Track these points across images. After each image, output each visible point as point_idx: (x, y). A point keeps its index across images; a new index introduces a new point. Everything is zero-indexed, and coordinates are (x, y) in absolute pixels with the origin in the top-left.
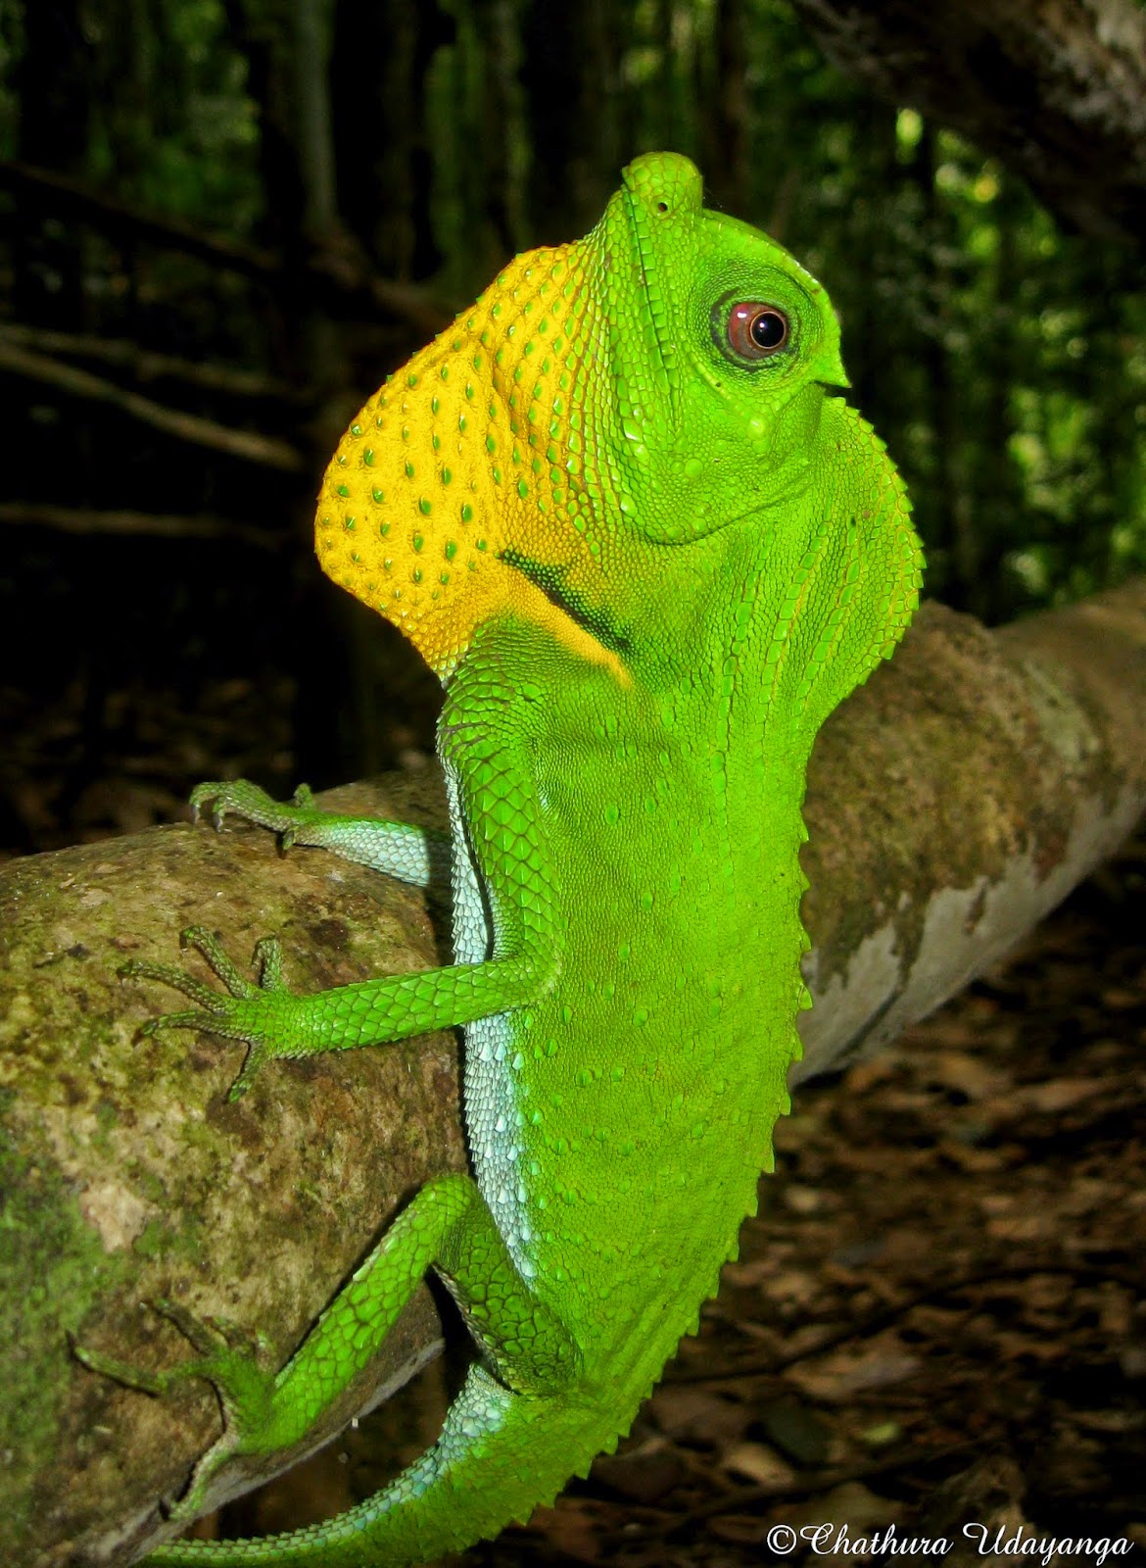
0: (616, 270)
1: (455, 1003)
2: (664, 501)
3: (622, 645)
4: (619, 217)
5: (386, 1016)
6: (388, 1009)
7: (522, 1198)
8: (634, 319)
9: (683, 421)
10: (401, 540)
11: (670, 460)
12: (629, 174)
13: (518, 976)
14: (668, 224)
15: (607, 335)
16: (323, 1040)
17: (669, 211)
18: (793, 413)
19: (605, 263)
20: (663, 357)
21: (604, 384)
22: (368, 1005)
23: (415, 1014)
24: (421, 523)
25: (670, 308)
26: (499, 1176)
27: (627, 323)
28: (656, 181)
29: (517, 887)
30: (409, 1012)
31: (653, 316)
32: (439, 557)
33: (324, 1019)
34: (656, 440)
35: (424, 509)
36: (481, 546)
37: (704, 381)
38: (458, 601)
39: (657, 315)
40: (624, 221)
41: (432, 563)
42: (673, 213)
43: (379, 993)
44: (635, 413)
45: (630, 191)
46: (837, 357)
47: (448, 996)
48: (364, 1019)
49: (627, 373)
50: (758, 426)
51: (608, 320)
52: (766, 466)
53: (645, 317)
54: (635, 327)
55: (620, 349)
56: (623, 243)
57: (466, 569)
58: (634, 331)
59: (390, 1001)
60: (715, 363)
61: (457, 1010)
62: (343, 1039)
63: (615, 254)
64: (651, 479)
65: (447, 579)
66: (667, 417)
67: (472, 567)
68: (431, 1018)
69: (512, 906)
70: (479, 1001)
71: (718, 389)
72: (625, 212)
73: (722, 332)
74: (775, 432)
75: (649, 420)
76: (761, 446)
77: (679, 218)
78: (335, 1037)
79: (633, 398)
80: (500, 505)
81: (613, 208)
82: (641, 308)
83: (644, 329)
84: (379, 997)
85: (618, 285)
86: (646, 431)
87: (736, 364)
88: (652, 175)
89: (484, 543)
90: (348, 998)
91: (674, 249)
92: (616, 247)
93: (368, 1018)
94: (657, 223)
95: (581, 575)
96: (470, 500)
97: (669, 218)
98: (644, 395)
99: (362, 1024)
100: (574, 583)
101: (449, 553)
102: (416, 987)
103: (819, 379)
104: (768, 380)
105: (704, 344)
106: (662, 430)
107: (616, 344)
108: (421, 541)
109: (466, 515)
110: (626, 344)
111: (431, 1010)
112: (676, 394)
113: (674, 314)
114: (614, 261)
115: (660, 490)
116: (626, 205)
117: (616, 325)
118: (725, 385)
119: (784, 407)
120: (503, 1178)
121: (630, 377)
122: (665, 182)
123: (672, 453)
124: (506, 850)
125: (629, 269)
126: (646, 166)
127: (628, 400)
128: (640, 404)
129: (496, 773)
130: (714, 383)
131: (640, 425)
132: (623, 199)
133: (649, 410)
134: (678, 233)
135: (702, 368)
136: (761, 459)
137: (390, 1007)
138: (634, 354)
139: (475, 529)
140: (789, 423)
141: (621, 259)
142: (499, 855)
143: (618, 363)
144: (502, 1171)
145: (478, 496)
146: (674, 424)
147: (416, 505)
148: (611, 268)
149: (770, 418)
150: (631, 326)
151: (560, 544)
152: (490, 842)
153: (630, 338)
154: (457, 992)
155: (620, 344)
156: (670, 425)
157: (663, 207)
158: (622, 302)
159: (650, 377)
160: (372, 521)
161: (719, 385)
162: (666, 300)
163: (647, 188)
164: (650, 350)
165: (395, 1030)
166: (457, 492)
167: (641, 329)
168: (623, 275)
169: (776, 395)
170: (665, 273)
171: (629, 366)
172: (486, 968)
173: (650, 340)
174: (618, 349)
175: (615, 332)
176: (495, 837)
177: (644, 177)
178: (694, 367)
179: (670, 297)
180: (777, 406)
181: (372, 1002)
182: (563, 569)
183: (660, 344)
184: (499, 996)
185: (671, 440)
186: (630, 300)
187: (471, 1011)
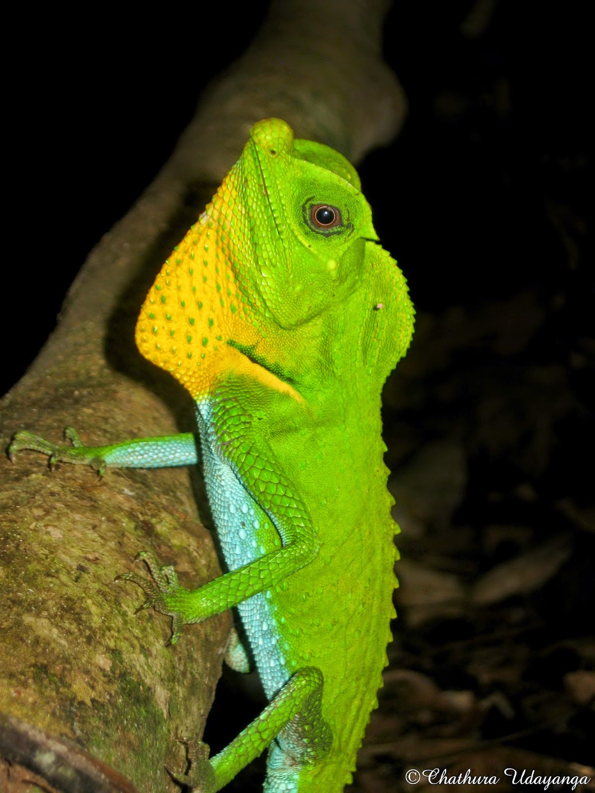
0: (250, 187)
1: (271, 574)
2: (286, 308)
3: (290, 380)
4: (249, 157)
5: (238, 590)
6: (238, 586)
7: (283, 662)
8: (262, 213)
9: (292, 265)
10: (181, 338)
11: (287, 286)
12: (253, 134)
13: (300, 552)
14: (276, 161)
15: (248, 221)
16: (210, 610)
17: (277, 154)
18: (349, 255)
19: (245, 183)
20: (279, 233)
21: (249, 248)
22: (228, 587)
23: (252, 585)
24: (190, 329)
25: (281, 206)
26: (268, 653)
27: (259, 216)
28: (269, 138)
29: (285, 509)
30: (249, 585)
31: (272, 211)
32: (200, 344)
33: (208, 600)
34: (278, 276)
35: (191, 322)
36: (219, 339)
37: (302, 245)
38: (209, 366)
39: (274, 210)
40: (252, 160)
41: (196, 349)
42: (279, 154)
43: (231, 580)
44: (267, 263)
45: (254, 143)
46: (371, 225)
47: (267, 572)
48: (228, 595)
49: (261, 242)
50: (332, 265)
51: (248, 214)
52: (337, 284)
53: (268, 212)
54: (263, 217)
55: (256, 230)
56: (253, 172)
57: (213, 350)
58: (263, 220)
59: (238, 582)
60: (306, 233)
61: (273, 577)
62: (220, 607)
63: (249, 178)
64: (278, 296)
65: (204, 355)
66: (283, 263)
67: (216, 349)
68: (261, 585)
69: (285, 519)
70: (283, 570)
71: (310, 248)
72: (252, 155)
73: (308, 218)
74: (341, 265)
75: (274, 266)
76: (334, 274)
77: (282, 157)
78: (215, 608)
79: (265, 255)
80: (225, 317)
81: (246, 152)
82: (266, 207)
83: (268, 218)
84: (232, 581)
85: (252, 195)
86: (273, 272)
87: (318, 233)
88: (266, 135)
89: (220, 337)
90: (216, 586)
91: (281, 174)
92: (249, 175)
93: (229, 593)
94: (270, 160)
95: (263, 348)
96: (213, 316)
97: (277, 157)
98: (270, 253)
99: (227, 597)
100: (259, 353)
101: (204, 343)
102: (249, 572)
103: (362, 236)
104: (335, 240)
105: (300, 224)
106: (281, 271)
107: (254, 226)
108: (191, 338)
109: (211, 323)
110: (259, 227)
111: (260, 581)
112: (287, 251)
113: (283, 210)
114: (249, 183)
115: (283, 302)
116: (253, 151)
117: (253, 217)
118: (313, 246)
119: (345, 253)
120: (271, 654)
121: (262, 244)
122: (273, 139)
123: (287, 282)
124: (273, 493)
125: (257, 186)
126: (262, 130)
127: (262, 256)
128: (269, 258)
129: (255, 457)
130: (307, 245)
131: (269, 269)
132: (251, 148)
133: (273, 260)
134: (282, 165)
135: (300, 238)
136: (335, 280)
137: (239, 585)
138: (263, 233)
139: (216, 330)
140: (348, 260)
141: (252, 181)
142: (271, 497)
143: (255, 237)
144: (270, 651)
145: (216, 314)
146: (287, 267)
147: (188, 320)
148: (248, 186)
149: (338, 260)
150: (260, 217)
151: (251, 334)
152: (264, 492)
153: (261, 223)
154: (271, 569)
155: (256, 227)
156: (286, 268)
157: (273, 152)
158: (254, 204)
159: (273, 244)
160: (166, 329)
161: (310, 246)
162: (278, 202)
163: (264, 142)
164: (271, 229)
165: (245, 596)
166: (206, 311)
167: (265, 217)
168: (254, 189)
169: (340, 248)
170: (277, 187)
171: (262, 239)
172: (282, 553)
173: (271, 224)
174: (255, 230)
175: (253, 221)
176: (266, 488)
177: (262, 136)
178: (296, 237)
179: (280, 201)
180: (341, 253)
181: (229, 585)
182: (254, 346)
183: (277, 226)
184: (292, 565)
185: (286, 275)
186: (259, 203)
187: (280, 576)
